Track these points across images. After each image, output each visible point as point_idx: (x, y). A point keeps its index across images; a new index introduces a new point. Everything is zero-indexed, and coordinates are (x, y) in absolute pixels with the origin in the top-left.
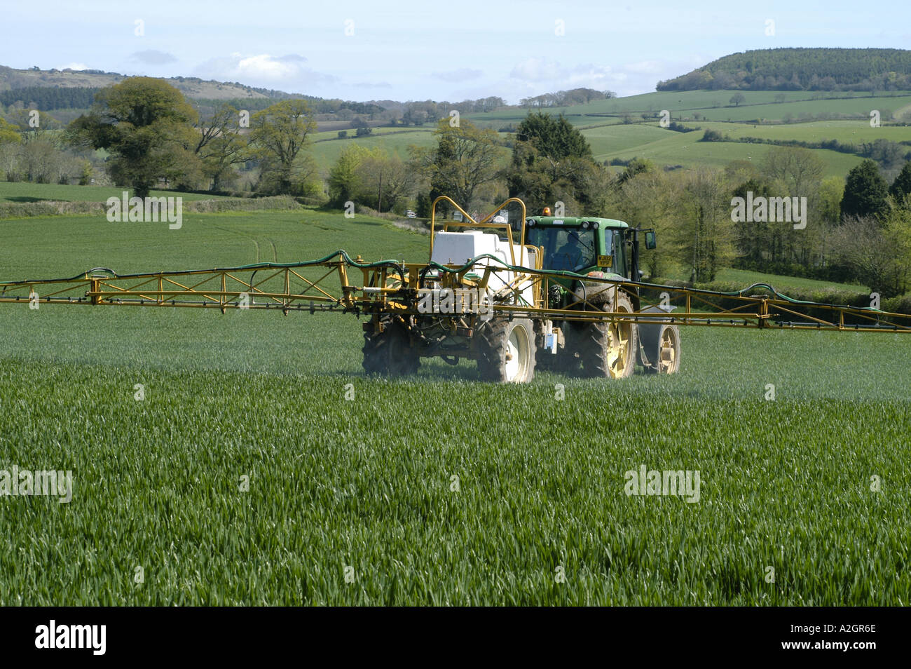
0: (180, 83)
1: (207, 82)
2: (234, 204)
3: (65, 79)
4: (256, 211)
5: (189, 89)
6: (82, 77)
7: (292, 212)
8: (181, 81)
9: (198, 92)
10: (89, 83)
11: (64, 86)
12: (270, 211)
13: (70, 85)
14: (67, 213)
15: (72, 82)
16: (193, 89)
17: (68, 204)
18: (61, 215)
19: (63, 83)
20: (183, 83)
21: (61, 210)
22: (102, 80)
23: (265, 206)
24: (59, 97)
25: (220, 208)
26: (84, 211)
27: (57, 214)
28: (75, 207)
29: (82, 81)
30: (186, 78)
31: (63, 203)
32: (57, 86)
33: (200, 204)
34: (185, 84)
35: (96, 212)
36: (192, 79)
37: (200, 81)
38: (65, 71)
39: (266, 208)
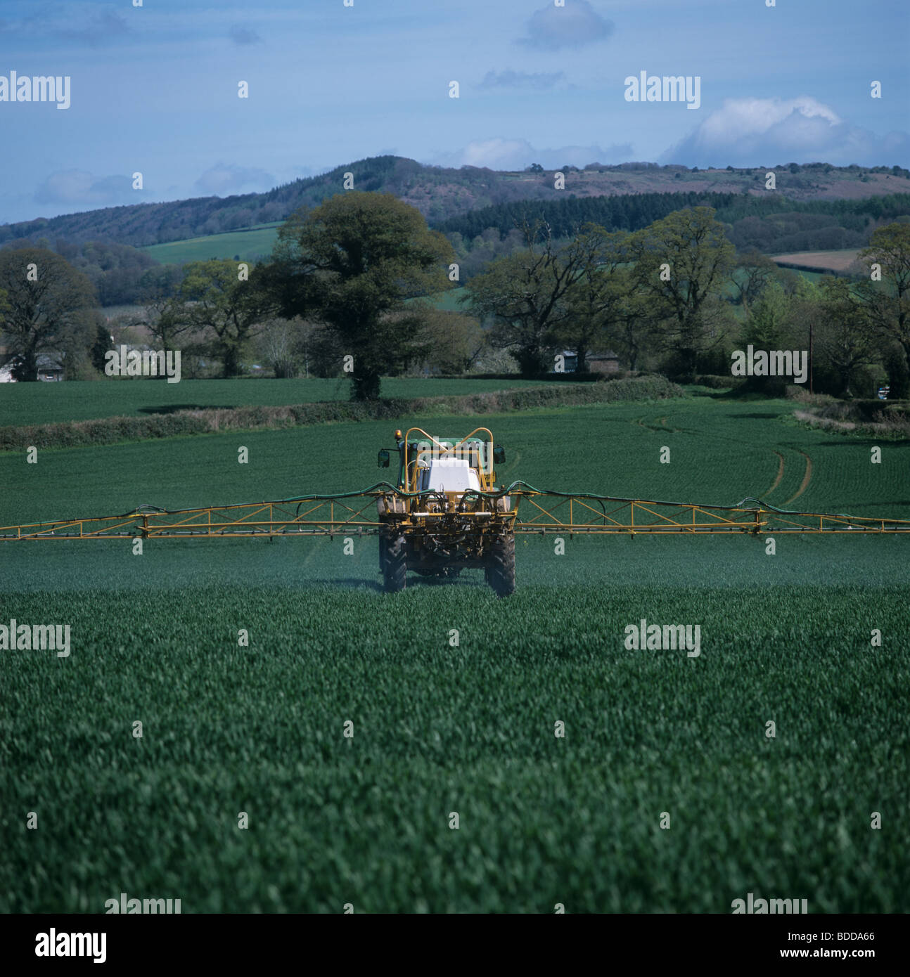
0: (791, 176)
1: (840, 169)
2: (545, 396)
3: (587, 183)
4: (588, 406)
5: (809, 185)
6: (617, 176)
7: (665, 401)
8: (793, 172)
9: (825, 189)
10: (630, 187)
11: (587, 195)
12: (617, 404)
13: (595, 193)
14: (227, 428)
15: (600, 186)
16: (815, 185)
17: (228, 413)
18: (215, 432)
19: (584, 189)
20: (797, 175)
21: (214, 424)
22: (651, 180)
23: (609, 395)
24: (560, 216)
25: (517, 404)
26: (258, 423)
27: (208, 432)
28: (241, 418)
29: (617, 184)
30: (804, 167)
31: (218, 412)
32: (573, 196)
33: (477, 400)
34: (802, 175)
35: (279, 422)
36: (816, 167)
37: (827, 169)
38: (588, 168)
39: (611, 398)
